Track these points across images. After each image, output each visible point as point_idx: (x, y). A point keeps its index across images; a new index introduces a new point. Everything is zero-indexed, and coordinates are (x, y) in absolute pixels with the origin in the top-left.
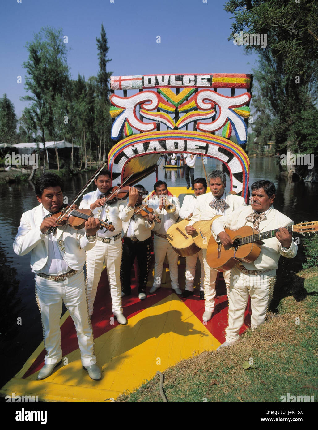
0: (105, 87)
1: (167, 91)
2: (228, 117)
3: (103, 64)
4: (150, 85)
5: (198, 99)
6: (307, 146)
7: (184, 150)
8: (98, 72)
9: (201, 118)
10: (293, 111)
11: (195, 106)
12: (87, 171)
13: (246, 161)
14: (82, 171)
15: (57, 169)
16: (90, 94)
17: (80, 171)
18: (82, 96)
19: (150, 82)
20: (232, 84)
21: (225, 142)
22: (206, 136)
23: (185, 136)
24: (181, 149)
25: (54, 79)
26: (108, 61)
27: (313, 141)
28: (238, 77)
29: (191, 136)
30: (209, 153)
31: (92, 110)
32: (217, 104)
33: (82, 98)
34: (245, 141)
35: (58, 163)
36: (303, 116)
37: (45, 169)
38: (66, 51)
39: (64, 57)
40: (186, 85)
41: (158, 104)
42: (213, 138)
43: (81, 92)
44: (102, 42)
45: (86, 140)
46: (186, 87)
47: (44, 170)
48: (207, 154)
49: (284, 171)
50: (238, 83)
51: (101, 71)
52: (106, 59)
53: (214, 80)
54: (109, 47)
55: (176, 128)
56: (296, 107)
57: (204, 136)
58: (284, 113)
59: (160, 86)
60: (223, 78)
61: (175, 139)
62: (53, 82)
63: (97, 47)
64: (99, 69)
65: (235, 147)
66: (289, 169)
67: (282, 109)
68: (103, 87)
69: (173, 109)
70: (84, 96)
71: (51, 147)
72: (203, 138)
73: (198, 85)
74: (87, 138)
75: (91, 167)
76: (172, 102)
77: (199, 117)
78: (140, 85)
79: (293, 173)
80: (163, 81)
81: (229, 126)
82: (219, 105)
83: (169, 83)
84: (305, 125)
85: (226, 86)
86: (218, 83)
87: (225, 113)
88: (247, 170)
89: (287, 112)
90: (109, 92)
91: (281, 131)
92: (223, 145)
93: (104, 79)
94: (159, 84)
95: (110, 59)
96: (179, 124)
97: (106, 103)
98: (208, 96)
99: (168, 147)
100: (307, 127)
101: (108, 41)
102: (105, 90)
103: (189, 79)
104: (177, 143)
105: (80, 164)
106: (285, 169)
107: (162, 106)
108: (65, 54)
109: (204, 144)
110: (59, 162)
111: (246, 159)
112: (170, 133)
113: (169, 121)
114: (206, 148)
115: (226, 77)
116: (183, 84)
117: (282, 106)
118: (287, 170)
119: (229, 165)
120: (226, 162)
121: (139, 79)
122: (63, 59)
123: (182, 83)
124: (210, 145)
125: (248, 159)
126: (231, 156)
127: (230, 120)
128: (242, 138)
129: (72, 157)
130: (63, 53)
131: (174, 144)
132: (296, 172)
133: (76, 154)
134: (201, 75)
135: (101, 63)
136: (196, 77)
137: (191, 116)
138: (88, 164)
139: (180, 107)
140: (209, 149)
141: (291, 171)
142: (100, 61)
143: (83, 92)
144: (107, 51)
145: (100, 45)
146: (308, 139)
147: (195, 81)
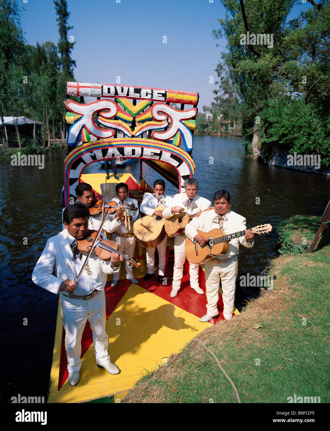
0: (67, 58)
1: (126, 101)
2: (179, 129)
3: (64, 31)
4: (109, 94)
5: (154, 111)
6: (273, 134)
7: (140, 157)
8: (58, 40)
9: (156, 128)
10: (260, 97)
11: (151, 116)
12: (50, 149)
13: (193, 165)
14: (45, 149)
15: (19, 147)
16: (52, 65)
17: (44, 149)
18: (42, 67)
19: (109, 92)
20: (183, 100)
21: (176, 149)
22: (160, 144)
23: (142, 143)
24: (137, 156)
25: (7, 45)
26: (69, 28)
27: (279, 129)
28: (188, 94)
29: (147, 144)
30: (162, 159)
31: (54, 83)
32: (170, 117)
33: (42, 70)
34: (192, 149)
35: (19, 142)
36: (270, 103)
37: (5, 148)
38: (19, 12)
39: (16, 19)
40: (144, 97)
41: (117, 113)
42: (166, 146)
43: (41, 63)
44: (61, 5)
45: (49, 117)
46: (143, 99)
47: (3, 148)
48: (161, 160)
49: (250, 153)
50: (188, 100)
51: (62, 39)
52: (67, 26)
53: (168, 95)
54: (70, 13)
55: (133, 136)
56: (263, 94)
57: (158, 144)
58: (252, 99)
59: (119, 96)
60: (176, 95)
61: (133, 146)
62: (6, 48)
63: (55, 11)
64: (60, 37)
65: (184, 154)
66: (255, 152)
67: (250, 94)
68: (64, 58)
69: (131, 119)
70: (45, 68)
71: (9, 123)
72: (157, 145)
73: (154, 98)
74: (50, 115)
75: (54, 145)
76: (130, 112)
77: (154, 127)
78: (99, 94)
79: (259, 156)
80: (122, 91)
81: (179, 136)
82: (171, 118)
83: (128, 94)
84: (271, 113)
85: (178, 101)
86: (172, 98)
87: (176, 125)
88: (193, 173)
89: (255, 97)
90: (72, 64)
91: (248, 116)
92: (174, 152)
93: (65, 49)
94: (118, 94)
95: (71, 26)
96: (136, 133)
97: (68, 76)
98: (162, 109)
99: (125, 153)
100: (273, 114)
101: (68, 4)
102: (66, 61)
103: (147, 92)
104: (135, 150)
105: (43, 142)
106: (251, 152)
107: (120, 115)
108: (18, 15)
109: (158, 151)
110: (20, 140)
111: (192, 164)
112: (128, 141)
113: (127, 129)
114: (160, 155)
115: (178, 93)
116: (140, 97)
117: (250, 91)
118: (253, 153)
119: (179, 168)
120: (176, 166)
121: (98, 88)
122: (16, 20)
123: (140, 95)
124: (163, 152)
125: (194, 164)
126: (180, 161)
127: (180, 131)
128: (190, 146)
129: (34, 134)
130: (15, 14)
131: (131, 151)
132: (261, 155)
133: (38, 132)
134: (157, 90)
135: (61, 29)
136: (152, 91)
137: (147, 126)
138: (51, 141)
139: (138, 117)
140: (162, 155)
141: (256, 154)
142: (60, 28)
143: (43, 63)
144: (67, 17)
145: (58, 9)
146: (274, 126)
147: (152, 94)
